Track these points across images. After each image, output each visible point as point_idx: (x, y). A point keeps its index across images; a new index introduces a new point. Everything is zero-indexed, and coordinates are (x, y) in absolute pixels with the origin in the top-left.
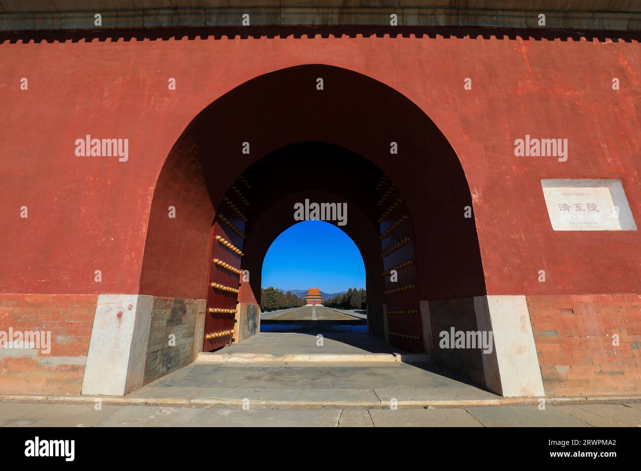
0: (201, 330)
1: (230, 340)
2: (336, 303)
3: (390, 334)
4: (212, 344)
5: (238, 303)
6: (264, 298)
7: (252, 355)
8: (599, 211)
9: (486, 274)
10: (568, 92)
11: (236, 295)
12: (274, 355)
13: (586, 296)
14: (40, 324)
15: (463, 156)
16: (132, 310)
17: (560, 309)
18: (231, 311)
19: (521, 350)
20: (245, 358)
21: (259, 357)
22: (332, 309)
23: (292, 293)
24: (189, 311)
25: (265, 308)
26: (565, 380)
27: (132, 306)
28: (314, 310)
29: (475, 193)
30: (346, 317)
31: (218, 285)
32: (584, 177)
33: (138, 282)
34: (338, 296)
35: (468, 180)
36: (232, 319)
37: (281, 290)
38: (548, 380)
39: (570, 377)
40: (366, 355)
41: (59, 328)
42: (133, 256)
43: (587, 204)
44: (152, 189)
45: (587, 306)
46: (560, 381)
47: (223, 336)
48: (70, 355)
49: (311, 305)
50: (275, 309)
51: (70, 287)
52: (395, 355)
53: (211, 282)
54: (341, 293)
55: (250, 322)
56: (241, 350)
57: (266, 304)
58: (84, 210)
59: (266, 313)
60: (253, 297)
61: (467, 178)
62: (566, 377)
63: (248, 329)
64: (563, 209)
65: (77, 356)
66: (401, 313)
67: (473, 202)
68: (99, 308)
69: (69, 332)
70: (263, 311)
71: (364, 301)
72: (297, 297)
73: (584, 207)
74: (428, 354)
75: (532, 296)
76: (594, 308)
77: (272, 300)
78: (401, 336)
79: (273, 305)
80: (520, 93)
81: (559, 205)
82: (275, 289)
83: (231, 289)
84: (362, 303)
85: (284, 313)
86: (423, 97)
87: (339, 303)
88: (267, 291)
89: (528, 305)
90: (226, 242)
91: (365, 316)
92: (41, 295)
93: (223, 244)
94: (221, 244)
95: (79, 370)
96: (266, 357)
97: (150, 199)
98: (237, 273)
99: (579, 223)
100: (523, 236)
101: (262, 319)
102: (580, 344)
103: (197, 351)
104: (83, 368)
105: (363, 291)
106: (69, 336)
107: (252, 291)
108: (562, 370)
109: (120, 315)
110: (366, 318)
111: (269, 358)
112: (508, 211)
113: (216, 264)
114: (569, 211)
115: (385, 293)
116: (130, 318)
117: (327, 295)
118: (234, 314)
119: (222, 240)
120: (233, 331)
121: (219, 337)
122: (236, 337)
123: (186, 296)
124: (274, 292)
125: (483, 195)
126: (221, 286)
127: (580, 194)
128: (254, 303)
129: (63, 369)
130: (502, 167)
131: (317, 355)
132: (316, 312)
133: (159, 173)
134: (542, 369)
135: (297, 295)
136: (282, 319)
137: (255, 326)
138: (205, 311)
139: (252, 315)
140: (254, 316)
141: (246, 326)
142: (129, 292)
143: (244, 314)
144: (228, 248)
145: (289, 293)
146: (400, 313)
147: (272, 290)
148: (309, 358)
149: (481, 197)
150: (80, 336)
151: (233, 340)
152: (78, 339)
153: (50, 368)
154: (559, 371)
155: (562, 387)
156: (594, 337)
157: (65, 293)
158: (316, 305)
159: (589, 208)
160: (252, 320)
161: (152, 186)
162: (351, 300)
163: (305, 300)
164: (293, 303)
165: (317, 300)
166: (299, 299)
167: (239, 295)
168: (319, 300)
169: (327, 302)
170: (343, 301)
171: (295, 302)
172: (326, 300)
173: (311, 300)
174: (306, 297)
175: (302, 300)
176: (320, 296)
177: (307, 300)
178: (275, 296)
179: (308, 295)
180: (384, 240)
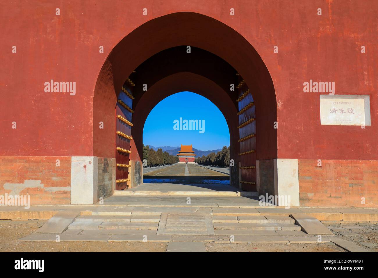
0: (115, 177)
2: (210, 161)
3: (242, 182)
4: (120, 186)
5: (130, 160)
7: (148, 191)
8: (354, 113)
9: (278, 148)
10: (352, 34)
11: (128, 154)
13: (331, 160)
14: (41, 172)
15: (275, 80)
16: (91, 164)
17: (315, 166)
18: (126, 166)
19: (291, 185)
21: (153, 192)
22: (206, 167)
23: (164, 150)
24: (110, 165)
26: (311, 200)
27: (91, 162)
28: (186, 167)
29: (279, 103)
31: (121, 149)
32: (347, 94)
33: (92, 150)
34: (212, 153)
35: (276, 95)
36: (127, 172)
38: (302, 199)
39: (313, 198)
41: (52, 173)
42: (87, 136)
43: (348, 109)
44: (92, 97)
45: (330, 165)
46: (308, 200)
47: (124, 182)
48: (61, 186)
49: (184, 163)
51: (53, 152)
52: (237, 193)
53: (116, 147)
54: (216, 151)
55: (137, 175)
58: (52, 109)
60: (138, 156)
61: (276, 93)
62: (312, 198)
63: (136, 179)
64: (332, 112)
65: (65, 186)
67: (277, 108)
68: (73, 163)
69: (58, 175)
72: (168, 154)
73: (346, 111)
74: (258, 192)
75: (301, 160)
76: (334, 167)
80: (320, 35)
81: (330, 109)
83: (127, 151)
86: (256, 39)
87: (213, 161)
89: (298, 164)
90: (123, 118)
92: (38, 157)
93: (122, 120)
94: (120, 120)
95: (67, 193)
96: (157, 193)
97: (92, 103)
98: (129, 139)
99: (340, 120)
100: (303, 128)
102: (322, 183)
103: (114, 189)
104: (70, 192)
106: (59, 177)
108: (310, 195)
109: (85, 167)
111: (159, 193)
112: (297, 113)
114: (335, 113)
116: (91, 168)
117: (201, 152)
118: (128, 168)
119: (121, 117)
120: (127, 180)
121: (122, 183)
123: (108, 157)
125: (284, 104)
126: (123, 149)
127: (345, 103)
128: (139, 161)
129: (59, 193)
130: (298, 87)
131: (188, 192)
132: (189, 168)
133: (94, 87)
134: (300, 194)
135: (168, 152)
137: (140, 178)
138: (115, 166)
139: (138, 170)
141: (135, 177)
142: (88, 155)
143: (134, 168)
144: (124, 122)
145: (160, 150)
149: (282, 105)
150: (65, 177)
151: (128, 186)
152: (64, 179)
153: (52, 193)
154: (308, 196)
155: (309, 203)
156: (330, 180)
157: (52, 155)
158: (189, 163)
159: (348, 111)
160: (138, 173)
161: (92, 95)
162: (225, 158)
163: (177, 157)
164: (164, 160)
165: (190, 157)
166: (171, 156)
167: (130, 155)
168: (192, 157)
169: (201, 160)
170: (217, 159)
171: (166, 159)
172: (199, 157)
173: (183, 157)
174: (178, 155)
175: (174, 157)
176: (193, 153)
177: (179, 157)
178: (146, 153)
179: (180, 152)
180: (240, 115)
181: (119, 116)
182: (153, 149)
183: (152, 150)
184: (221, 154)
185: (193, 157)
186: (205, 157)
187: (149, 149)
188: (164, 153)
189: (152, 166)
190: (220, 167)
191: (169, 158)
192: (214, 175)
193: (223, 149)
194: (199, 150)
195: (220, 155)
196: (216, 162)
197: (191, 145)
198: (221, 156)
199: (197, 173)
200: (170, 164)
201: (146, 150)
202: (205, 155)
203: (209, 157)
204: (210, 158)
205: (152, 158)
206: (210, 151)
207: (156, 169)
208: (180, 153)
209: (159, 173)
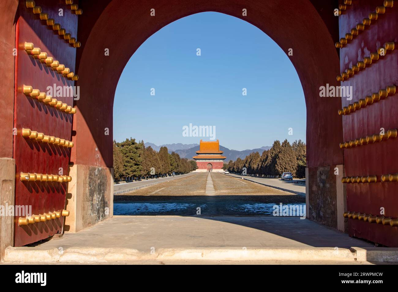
1: (61, 227)
2: (250, 167)
3: (346, 217)
4: (30, 234)
5: (72, 164)
6: (118, 157)
7: (102, 250)
11: (68, 150)
12: (140, 250)
18: (61, 179)
20: (89, 254)
23: (170, 150)
25: (121, 176)
28: (209, 178)
30: (269, 191)
31: (34, 134)
34: (254, 154)
36: (63, 193)
37: (148, 143)
40: (301, 249)
47: (47, 221)
49: (205, 171)
50: (139, 178)
52: (353, 251)
53: (20, 127)
54: (259, 149)
55: (95, 198)
56: (83, 244)
57: (121, 169)
59: (122, 183)
60: (99, 155)
63: (92, 209)
66: (369, 180)
70: (116, 181)
71: (301, 163)
72: (178, 155)
77: (134, 162)
78: (367, 220)
79: (135, 171)
82: (137, 141)
83: (57, 140)
84: (299, 166)
85: (156, 184)
87: (255, 166)
88: (123, 146)
90: (43, 55)
91: (302, 189)
93: (37, 58)
94: (34, 58)
96: (126, 253)
98: (68, 113)
101: (116, 194)
105: (300, 145)
107: (95, 145)
110: (305, 192)
113: (27, 95)
115: (341, 146)
117: (235, 152)
118: (65, 184)
119: (36, 50)
120: (65, 213)
121: (42, 222)
122: (71, 222)
124: (137, 148)
126: (40, 135)
128: (100, 166)
131: (215, 250)
132: (213, 181)
135: (179, 153)
136: (153, 193)
137: (104, 204)
138: (13, 179)
139: (98, 186)
140: (101, 187)
141: (88, 203)
143: (84, 184)
144: (48, 66)
145: (164, 149)
146: (366, 182)
147: (133, 144)
148: (202, 254)
151: (67, 228)
158: (214, 171)
160: (99, 194)
162: (278, 162)
163: (193, 161)
164: (171, 167)
165: (215, 161)
166: (183, 159)
167: (73, 151)
168: (218, 161)
169: (234, 165)
170: (262, 164)
171: (175, 164)
172: (231, 161)
173: (204, 161)
174: (195, 157)
175: (188, 161)
176: (221, 154)
177: (197, 161)
178: (138, 155)
179: (198, 152)
180: (344, 49)
181: (28, 45)
182: (152, 147)
183: (150, 149)
184: (270, 155)
185: (221, 161)
186: (240, 160)
187: (144, 147)
188: (170, 154)
189: (151, 177)
190: (269, 178)
191: (180, 164)
192: (261, 192)
193: (274, 146)
194: (230, 150)
195: (267, 157)
196: (260, 169)
197: (218, 141)
198: (270, 158)
199: (228, 189)
200: (182, 173)
201: (138, 150)
202: (240, 158)
203: (249, 160)
204: (250, 162)
205: (149, 163)
206: (250, 150)
207: (155, 181)
208: (198, 154)
209: (159, 190)
